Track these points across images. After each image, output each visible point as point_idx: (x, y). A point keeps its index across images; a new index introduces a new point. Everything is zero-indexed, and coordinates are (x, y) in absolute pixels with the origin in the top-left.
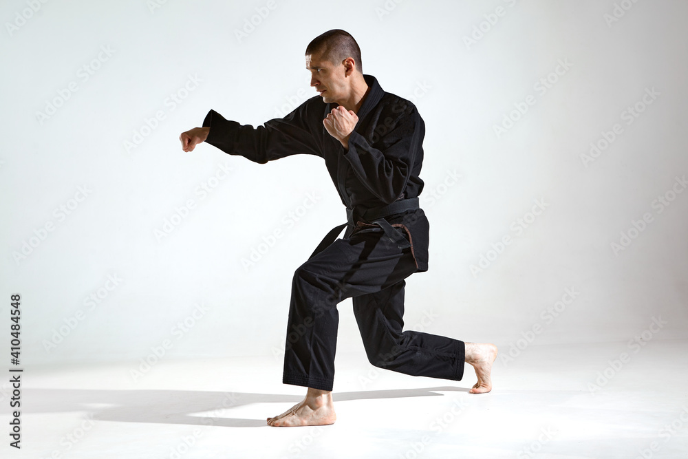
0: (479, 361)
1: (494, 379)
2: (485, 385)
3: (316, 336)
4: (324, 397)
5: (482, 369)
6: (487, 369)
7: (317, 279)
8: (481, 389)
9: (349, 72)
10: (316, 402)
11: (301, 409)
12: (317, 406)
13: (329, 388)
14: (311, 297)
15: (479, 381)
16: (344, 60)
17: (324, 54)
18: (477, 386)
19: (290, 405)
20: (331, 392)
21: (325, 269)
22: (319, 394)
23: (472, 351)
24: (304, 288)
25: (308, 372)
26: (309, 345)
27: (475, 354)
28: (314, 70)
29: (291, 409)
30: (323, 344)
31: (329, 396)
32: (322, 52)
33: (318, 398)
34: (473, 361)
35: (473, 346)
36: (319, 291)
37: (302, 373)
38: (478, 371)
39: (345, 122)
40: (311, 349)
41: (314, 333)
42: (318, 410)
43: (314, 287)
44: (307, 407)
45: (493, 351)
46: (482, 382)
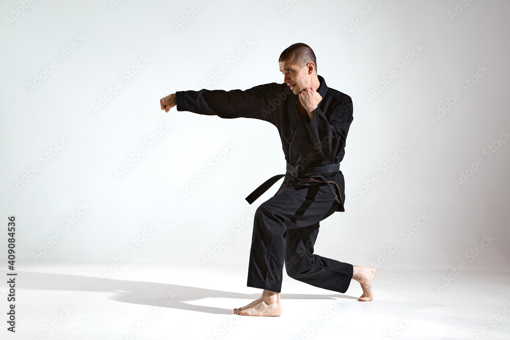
0: (363, 279)
1: (374, 291)
2: (368, 296)
3: (272, 254)
4: (275, 297)
5: (365, 284)
6: (369, 285)
7: (273, 215)
8: (366, 298)
9: (311, 71)
10: (270, 300)
11: (259, 304)
12: (270, 302)
13: (278, 291)
14: (268, 227)
15: (364, 293)
16: (308, 64)
17: (294, 60)
18: (363, 296)
19: (250, 301)
20: (280, 294)
21: (278, 207)
22: (272, 294)
23: (359, 272)
24: (264, 221)
25: (265, 279)
26: (266, 260)
27: (361, 274)
28: (286, 71)
29: (251, 304)
30: (276, 260)
31: (278, 296)
32: (292, 59)
33: (271, 297)
34: (358, 279)
35: (359, 268)
36: (274, 223)
37: (261, 279)
38: (363, 286)
39: (314, 98)
40: (267, 262)
41: (270, 252)
42: (270, 306)
43: (271, 220)
44: (263, 303)
45: (373, 272)
46: (366, 294)
